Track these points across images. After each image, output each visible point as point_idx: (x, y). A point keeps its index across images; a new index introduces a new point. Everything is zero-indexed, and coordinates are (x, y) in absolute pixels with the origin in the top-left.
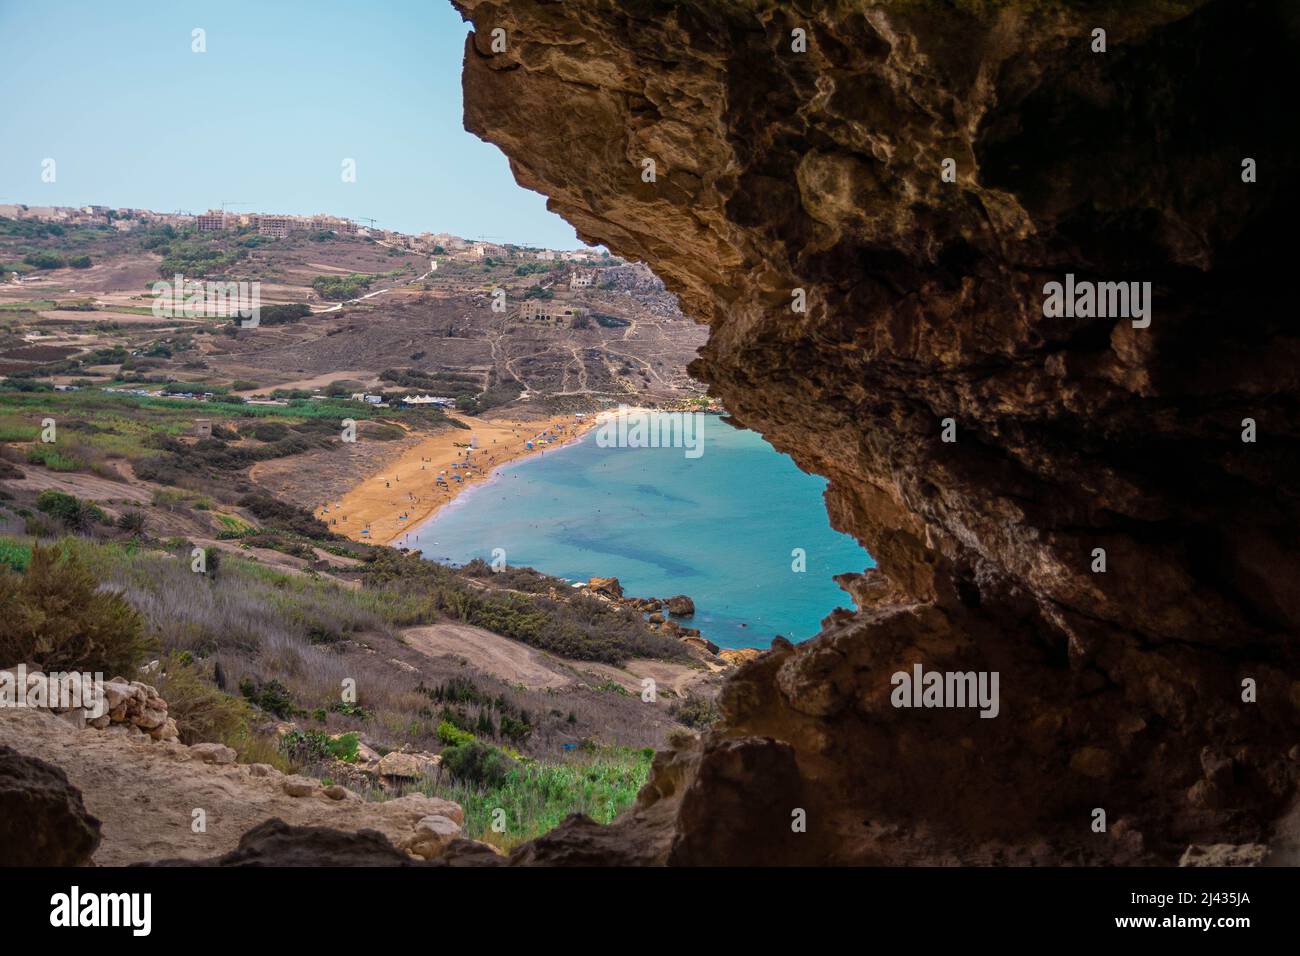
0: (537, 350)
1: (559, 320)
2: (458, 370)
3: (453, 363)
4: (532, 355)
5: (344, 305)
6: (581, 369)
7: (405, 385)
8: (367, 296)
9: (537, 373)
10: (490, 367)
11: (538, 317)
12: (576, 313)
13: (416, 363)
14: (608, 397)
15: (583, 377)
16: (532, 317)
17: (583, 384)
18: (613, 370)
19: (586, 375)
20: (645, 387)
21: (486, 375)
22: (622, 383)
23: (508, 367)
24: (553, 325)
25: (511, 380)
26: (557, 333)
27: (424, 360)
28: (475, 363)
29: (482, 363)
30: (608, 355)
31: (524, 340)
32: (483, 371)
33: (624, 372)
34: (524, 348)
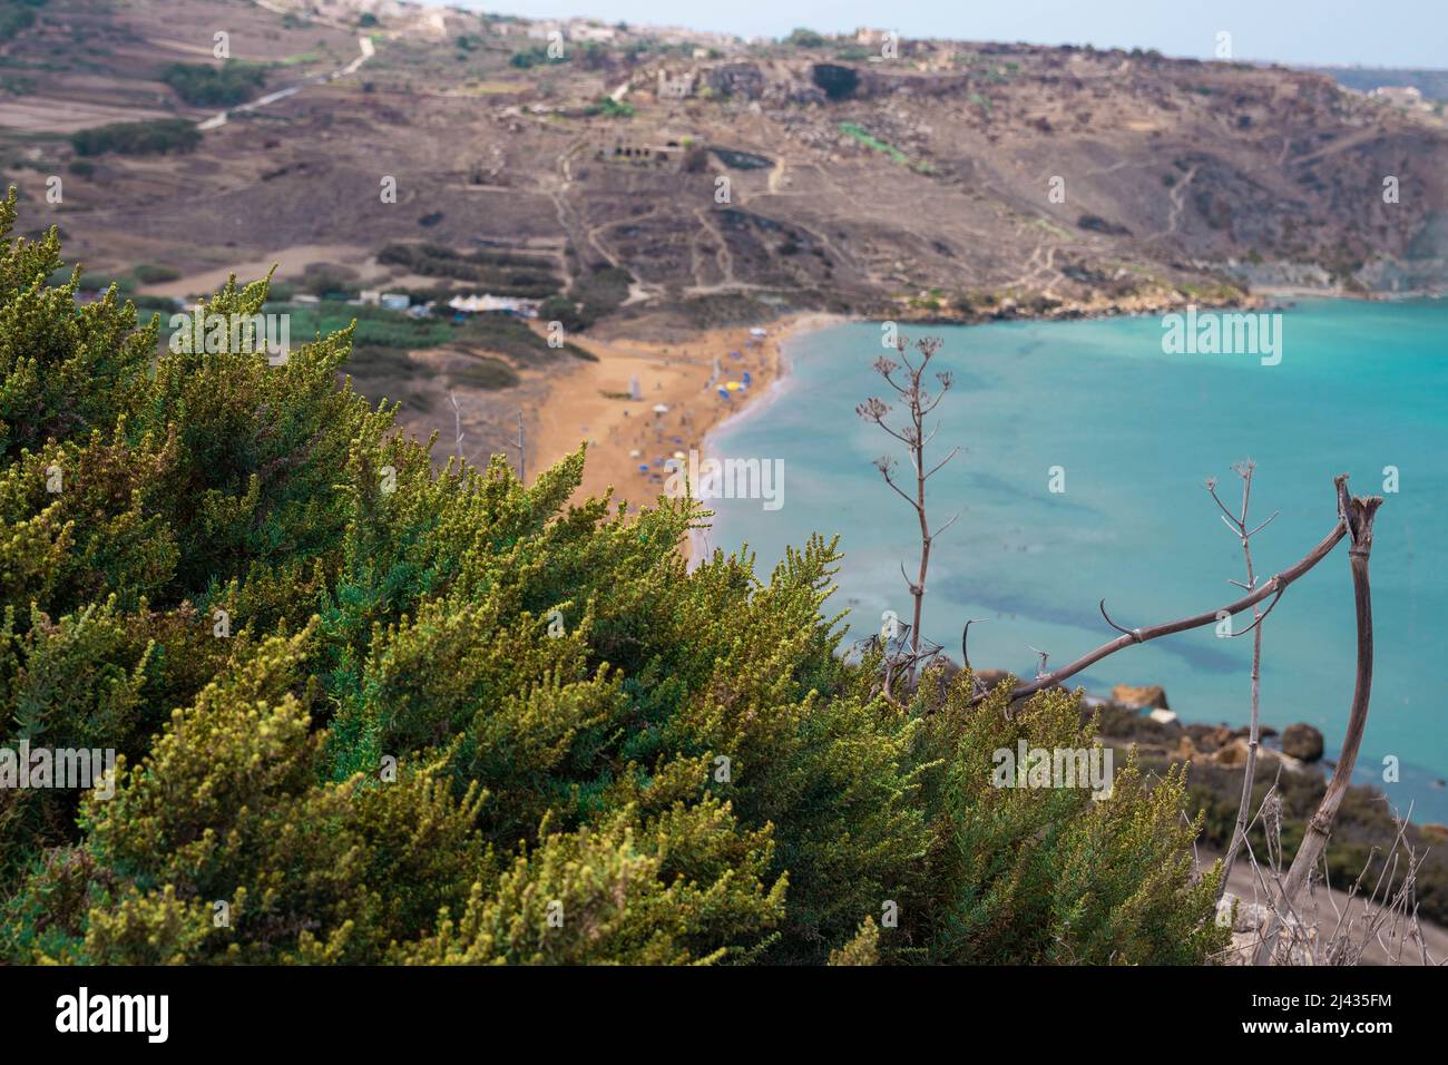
0: (637, 211)
1: (663, 157)
2: (508, 246)
3: (494, 233)
4: (631, 220)
5: (230, 117)
6: (719, 246)
7: (428, 272)
8: (265, 100)
9: (647, 253)
10: (561, 241)
11: (619, 151)
12: (689, 146)
13: (432, 231)
14: (774, 294)
15: (725, 259)
16: (609, 151)
17: (728, 272)
18: (770, 246)
19: (729, 256)
20: (828, 276)
21: (559, 255)
22: (790, 269)
23: (592, 241)
24: (652, 167)
25: (604, 265)
26: (662, 180)
27: (442, 228)
28: (534, 233)
29: (546, 233)
30: (757, 220)
31: (609, 193)
32: (553, 248)
33: (788, 250)
34: (610, 207)
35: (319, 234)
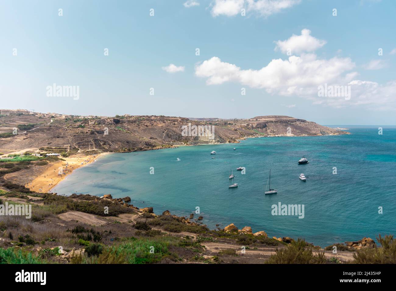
0: (82, 140)
1: (87, 132)
2: (61, 146)
3: (59, 145)
4: (80, 141)
5: (27, 132)
6: (93, 144)
7: (47, 151)
8: (33, 129)
9: (82, 146)
10: (69, 145)
11: (81, 132)
12: (91, 131)
13: (49, 145)
14: (101, 150)
15: (94, 146)
16: (80, 132)
17: (94, 148)
18: (101, 144)
19: (95, 145)
20: (110, 147)
21: (68, 147)
22: (104, 147)
23: (74, 145)
24: (85, 134)
25: (75, 148)
26: (87, 136)
27: (51, 144)
28: (65, 144)
29: (67, 144)
30: (100, 140)
31: (78, 138)
32: (68, 146)
33: (104, 144)
34: (78, 140)
35: (31, 147)
